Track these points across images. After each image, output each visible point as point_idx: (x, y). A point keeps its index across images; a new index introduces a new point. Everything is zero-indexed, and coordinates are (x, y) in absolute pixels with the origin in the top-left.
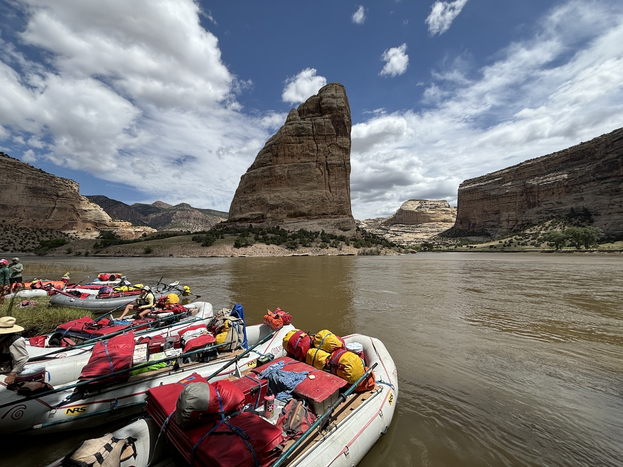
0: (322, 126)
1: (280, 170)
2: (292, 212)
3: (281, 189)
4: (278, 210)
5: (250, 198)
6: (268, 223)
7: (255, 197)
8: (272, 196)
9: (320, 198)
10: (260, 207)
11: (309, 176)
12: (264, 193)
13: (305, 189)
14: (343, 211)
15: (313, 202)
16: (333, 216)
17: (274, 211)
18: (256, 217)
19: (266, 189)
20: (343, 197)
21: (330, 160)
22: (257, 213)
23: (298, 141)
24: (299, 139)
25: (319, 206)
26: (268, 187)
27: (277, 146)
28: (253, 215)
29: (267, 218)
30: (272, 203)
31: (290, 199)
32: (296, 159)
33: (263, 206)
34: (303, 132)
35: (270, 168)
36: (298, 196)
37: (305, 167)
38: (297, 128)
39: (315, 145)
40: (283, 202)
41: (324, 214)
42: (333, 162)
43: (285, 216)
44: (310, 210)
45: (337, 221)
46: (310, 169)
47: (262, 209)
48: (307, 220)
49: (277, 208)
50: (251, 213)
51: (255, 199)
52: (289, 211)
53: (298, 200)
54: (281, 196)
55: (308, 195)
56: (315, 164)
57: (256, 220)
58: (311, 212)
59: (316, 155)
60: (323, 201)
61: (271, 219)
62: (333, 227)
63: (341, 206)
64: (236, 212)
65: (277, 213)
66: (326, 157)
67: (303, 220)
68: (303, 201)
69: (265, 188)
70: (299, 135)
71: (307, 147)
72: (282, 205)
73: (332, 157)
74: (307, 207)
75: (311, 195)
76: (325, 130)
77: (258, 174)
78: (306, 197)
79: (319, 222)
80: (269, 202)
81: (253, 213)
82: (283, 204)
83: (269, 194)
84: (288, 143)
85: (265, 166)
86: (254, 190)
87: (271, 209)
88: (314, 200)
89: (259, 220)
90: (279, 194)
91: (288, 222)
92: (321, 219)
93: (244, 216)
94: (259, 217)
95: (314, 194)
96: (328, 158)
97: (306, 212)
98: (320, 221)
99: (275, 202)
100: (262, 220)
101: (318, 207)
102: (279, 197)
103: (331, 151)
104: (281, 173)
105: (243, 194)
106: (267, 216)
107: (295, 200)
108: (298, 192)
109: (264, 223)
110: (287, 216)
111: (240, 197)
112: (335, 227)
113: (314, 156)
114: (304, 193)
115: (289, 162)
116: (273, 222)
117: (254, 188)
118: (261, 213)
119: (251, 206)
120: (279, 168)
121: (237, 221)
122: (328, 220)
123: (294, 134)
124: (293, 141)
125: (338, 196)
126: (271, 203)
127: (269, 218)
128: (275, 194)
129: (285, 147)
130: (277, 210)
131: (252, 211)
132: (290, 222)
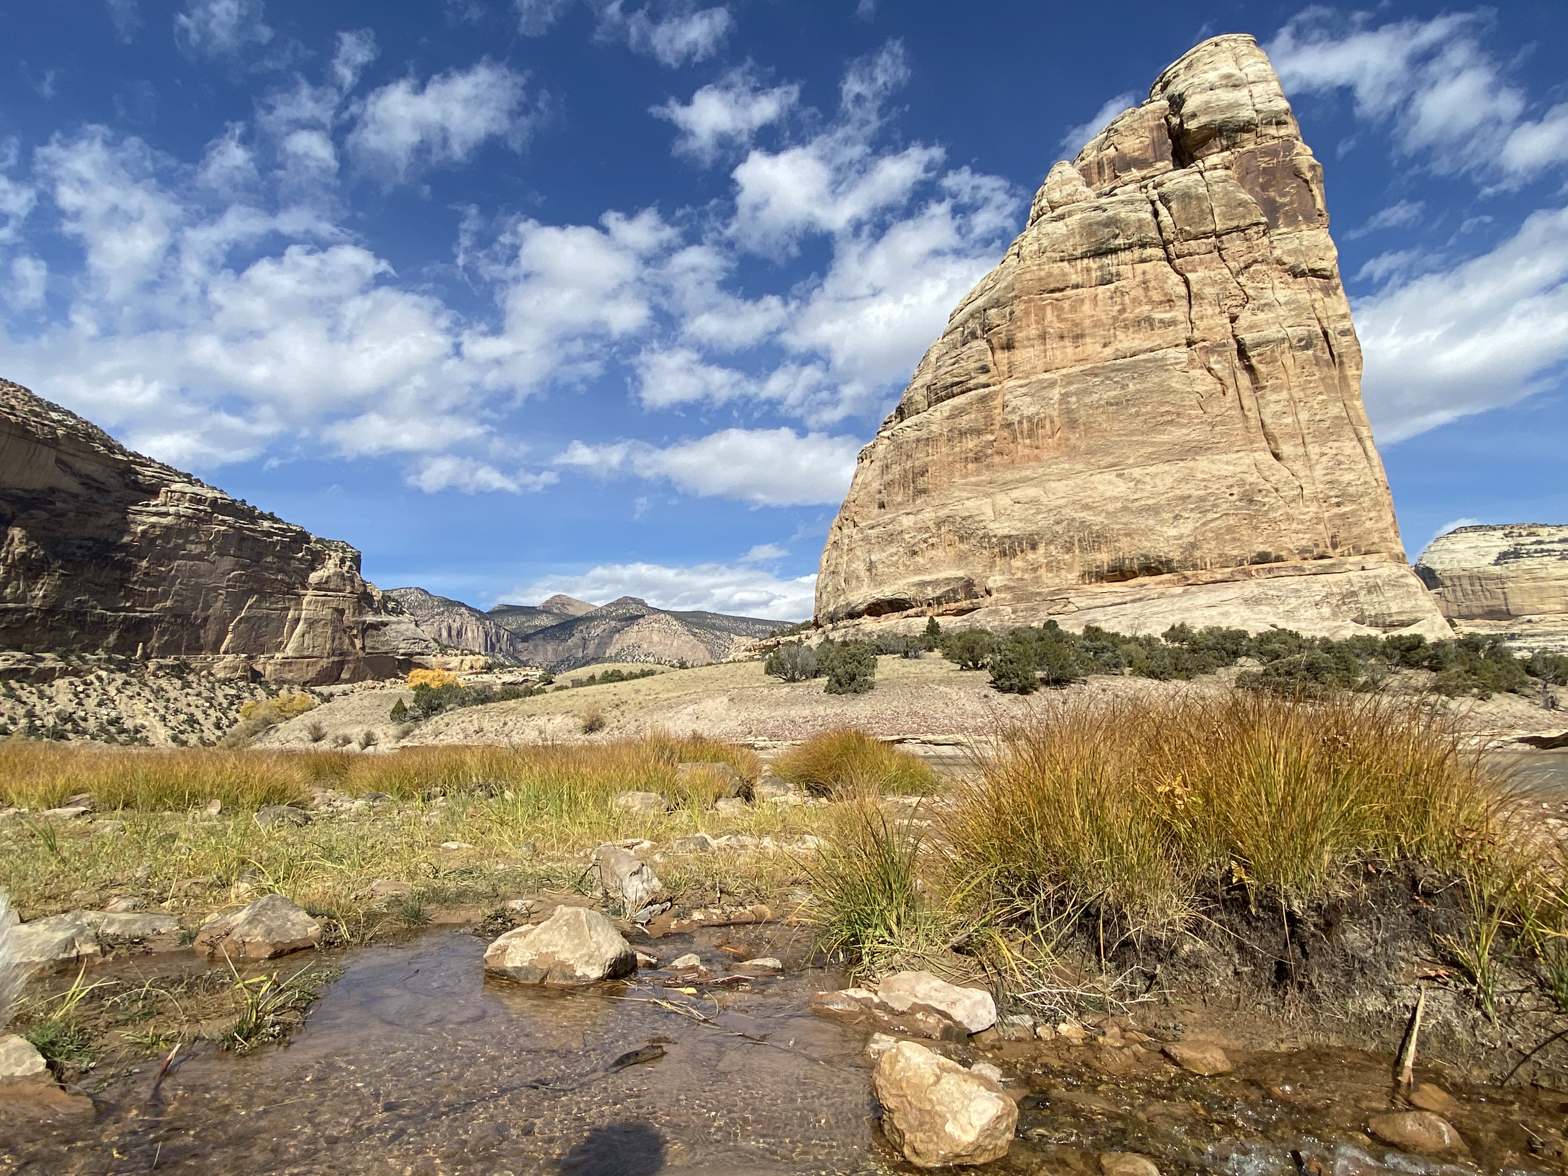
0: (1199, 198)
1: (1028, 399)
2: (1103, 558)
3: (1041, 471)
4: (1039, 555)
5: (907, 522)
6: (997, 612)
7: (928, 515)
8: (1003, 500)
9: (1235, 490)
10: (952, 552)
11: (1162, 403)
12: (965, 494)
13: (1151, 459)
14: (1359, 537)
15: (1202, 505)
16: (1310, 565)
17: (1017, 563)
18: (938, 593)
19: (973, 479)
20: (1347, 477)
21: (1251, 327)
22: (942, 575)
23: (1094, 274)
24: (1101, 268)
25: (1232, 521)
26: (978, 472)
27: (1008, 310)
28: (923, 584)
29: (989, 592)
30: (1006, 532)
31: (1087, 507)
32: (1092, 347)
33: (964, 547)
34: (1116, 236)
35: (983, 399)
36: (1121, 488)
37: (1138, 371)
38: (1090, 225)
39: (1175, 278)
40: (1058, 523)
41: (1263, 558)
42: (1272, 332)
43: (1072, 577)
44: (1193, 546)
45: (1336, 584)
46: (1165, 375)
47: (962, 557)
48: (1179, 590)
49: (1034, 547)
50: (917, 579)
51: (931, 524)
52: (1089, 557)
53: (1125, 509)
54: (1044, 500)
55: (1169, 481)
56: (1183, 354)
57: (940, 604)
58: (1198, 554)
59: (1181, 318)
60: (1251, 501)
61: (1009, 596)
62: (1326, 610)
63: (1343, 516)
64: (854, 583)
65: (1035, 570)
66: (1233, 319)
67: (1160, 589)
68: (1154, 510)
69: (965, 476)
70: (1099, 253)
71: (1139, 292)
72: (1056, 535)
73: (1261, 316)
74: (1173, 532)
75: (1185, 480)
76: (1217, 211)
77: (934, 428)
78: (1161, 489)
79: (1247, 593)
80: (992, 526)
81: (927, 578)
82: (1059, 528)
83: (988, 495)
84: (1052, 291)
85: (963, 392)
86: (924, 491)
87: (1003, 554)
88: (1202, 499)
89: (953, 605)
90: (1032, 492)
91: (1092, 603)
92: (1252, 583)
93: (887, 592)
94: (954, 591)
95: (1200, 476)
96: (1242, 322)
97: (1176, 555)
98: (1251, 588)
99: (1019, 525)
100: (965, 604)
101: (1230, 529)
102: (1034, 501)
103: (1250, 292)
104: (1032, 410)
105: (876, 511)
106: (990, 584)
107: (1111, 507)
108: (1120, 476)
109: (977, 615)
110: (1083, 576)
111: (862, 525)
112: (1334, 614)
113: (1173, 323)
114: (1154, 476)
115: (1065, 363)
116: (1021, 606)
117: (921, 483)
118: (960, 573)
119: (915, 553)
120: (1023, 390)
121: (859, 615)
122: (1293, 582)
123: (1078, 252)
124: (1074, 279)
125: (1319, 472)
126: (1000, 533)
127: (998, 590)
128: (1015, 494)
129: (1043, 308)
130: (1031, 556)
131: (918, 571)
132: (1098, 602)
